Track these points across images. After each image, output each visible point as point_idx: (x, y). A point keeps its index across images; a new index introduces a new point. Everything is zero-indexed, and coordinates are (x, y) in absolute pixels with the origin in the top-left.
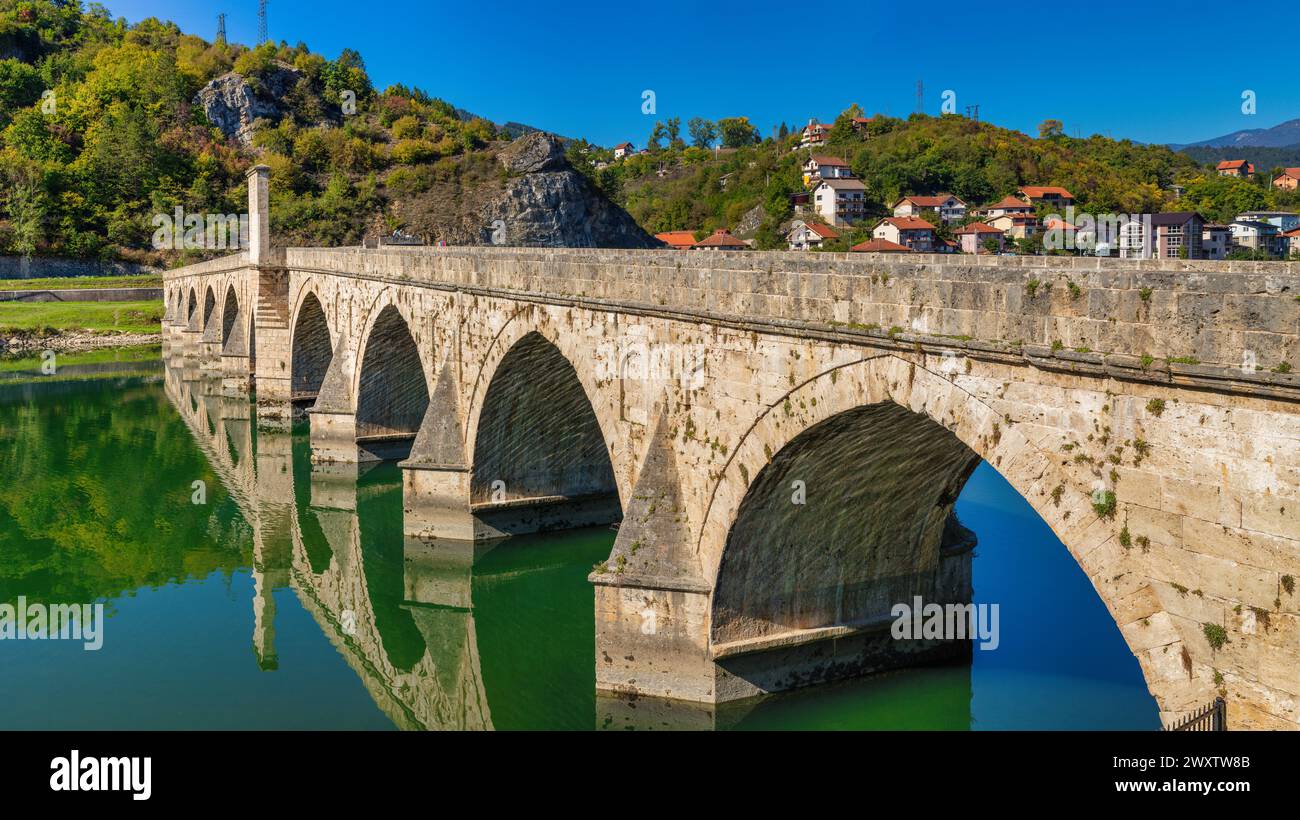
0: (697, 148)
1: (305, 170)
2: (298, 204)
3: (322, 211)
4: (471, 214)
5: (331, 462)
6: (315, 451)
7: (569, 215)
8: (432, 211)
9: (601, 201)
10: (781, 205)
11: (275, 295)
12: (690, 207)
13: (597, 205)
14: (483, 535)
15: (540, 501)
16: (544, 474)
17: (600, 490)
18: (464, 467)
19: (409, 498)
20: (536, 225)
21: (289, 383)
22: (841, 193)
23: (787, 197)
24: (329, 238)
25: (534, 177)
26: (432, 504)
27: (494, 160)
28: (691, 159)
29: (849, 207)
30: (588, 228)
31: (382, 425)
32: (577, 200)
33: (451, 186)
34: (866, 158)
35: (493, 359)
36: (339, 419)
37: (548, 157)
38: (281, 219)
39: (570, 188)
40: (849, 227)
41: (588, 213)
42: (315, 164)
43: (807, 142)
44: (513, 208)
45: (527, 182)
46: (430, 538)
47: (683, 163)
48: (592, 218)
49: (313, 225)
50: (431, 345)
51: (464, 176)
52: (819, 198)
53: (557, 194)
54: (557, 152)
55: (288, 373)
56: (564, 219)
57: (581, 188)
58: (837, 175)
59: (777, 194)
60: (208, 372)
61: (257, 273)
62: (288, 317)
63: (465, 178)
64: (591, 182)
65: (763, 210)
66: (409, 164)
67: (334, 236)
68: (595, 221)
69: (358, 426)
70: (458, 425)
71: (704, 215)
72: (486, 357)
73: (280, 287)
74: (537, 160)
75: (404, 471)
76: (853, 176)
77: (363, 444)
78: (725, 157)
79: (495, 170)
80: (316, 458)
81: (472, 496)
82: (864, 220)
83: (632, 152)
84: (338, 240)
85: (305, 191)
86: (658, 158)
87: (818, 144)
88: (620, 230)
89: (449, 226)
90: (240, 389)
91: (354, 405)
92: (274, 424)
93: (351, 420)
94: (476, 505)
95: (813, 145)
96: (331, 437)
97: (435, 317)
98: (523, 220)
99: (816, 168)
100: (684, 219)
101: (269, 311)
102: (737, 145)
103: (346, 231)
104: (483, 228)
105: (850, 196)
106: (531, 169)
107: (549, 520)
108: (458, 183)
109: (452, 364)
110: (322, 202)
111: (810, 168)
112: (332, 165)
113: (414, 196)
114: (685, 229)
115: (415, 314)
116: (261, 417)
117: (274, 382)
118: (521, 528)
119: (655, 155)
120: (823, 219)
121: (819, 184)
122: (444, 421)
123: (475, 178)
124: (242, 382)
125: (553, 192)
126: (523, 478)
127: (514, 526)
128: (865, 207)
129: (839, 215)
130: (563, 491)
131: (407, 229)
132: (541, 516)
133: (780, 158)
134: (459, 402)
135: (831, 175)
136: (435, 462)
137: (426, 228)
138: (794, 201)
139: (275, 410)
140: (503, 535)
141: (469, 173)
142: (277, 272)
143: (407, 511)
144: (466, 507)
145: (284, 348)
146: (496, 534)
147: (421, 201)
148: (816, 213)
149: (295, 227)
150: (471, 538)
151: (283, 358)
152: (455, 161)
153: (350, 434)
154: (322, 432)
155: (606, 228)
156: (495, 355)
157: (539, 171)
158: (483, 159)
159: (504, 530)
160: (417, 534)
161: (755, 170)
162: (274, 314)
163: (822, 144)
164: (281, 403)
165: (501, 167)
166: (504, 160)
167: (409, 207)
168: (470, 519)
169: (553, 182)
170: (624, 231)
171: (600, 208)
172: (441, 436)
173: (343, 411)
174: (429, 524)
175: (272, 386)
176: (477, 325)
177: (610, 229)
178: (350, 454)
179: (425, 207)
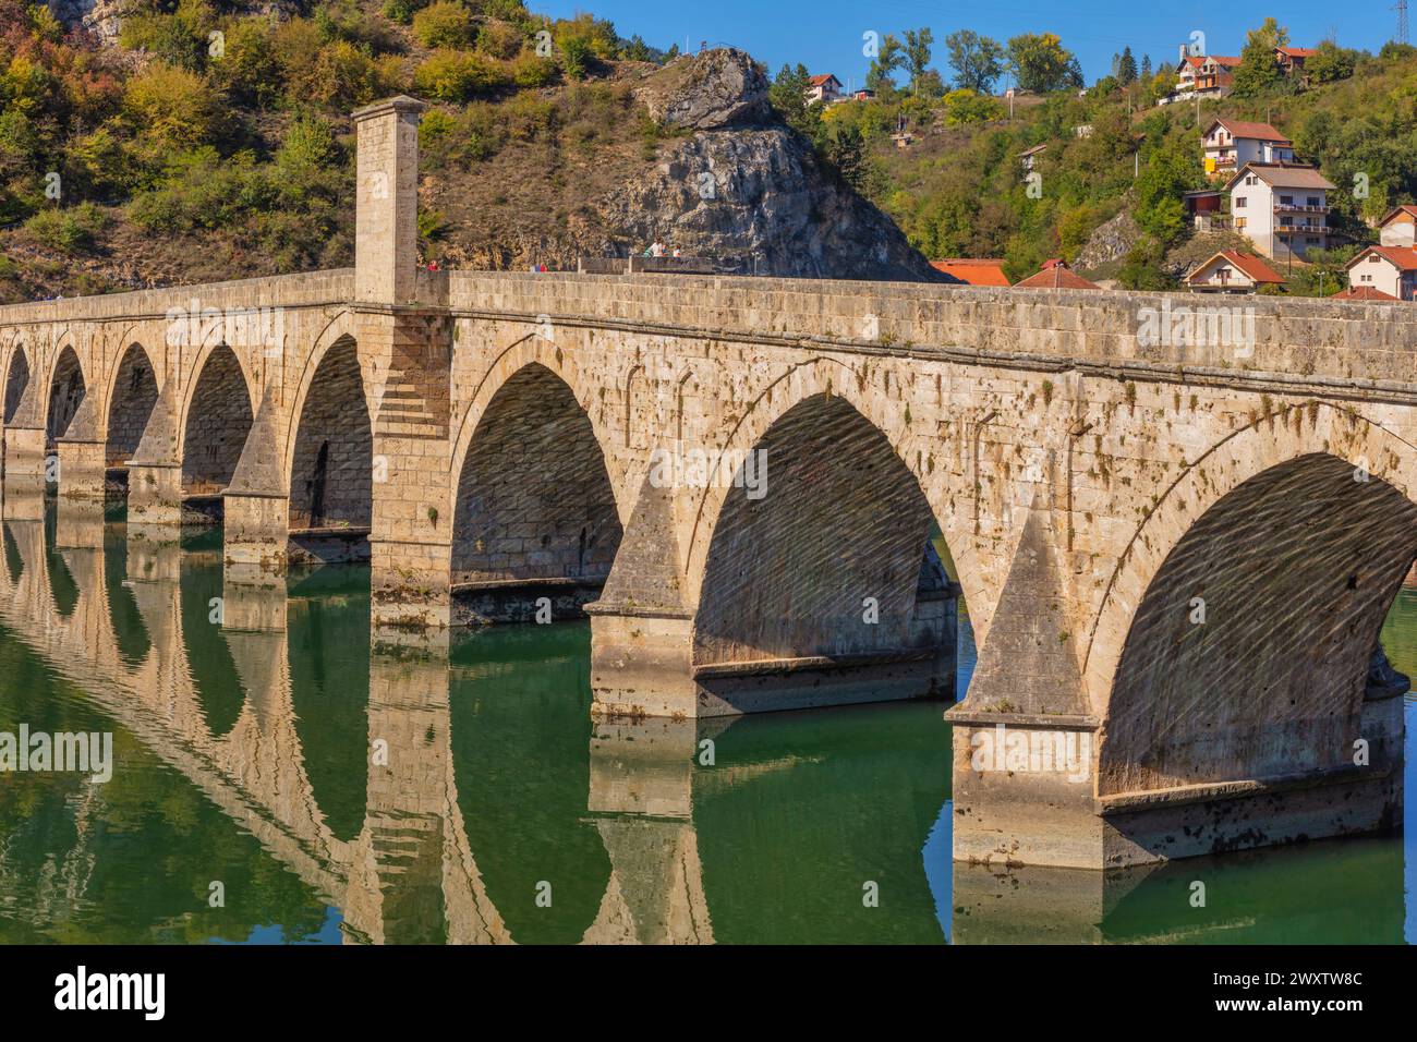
0: (970, 93)
1: (235, 105)
2: (222, 174)
3: (277, 192)
4: (584, 210)
5: (638, 717)
6: (601, 696)
7: (781, 220)
8: (503, 201)
9: (839, 193)
10: (1169, 213)
11: (424, 368)
12: (976, 211)
13: (831, 202)
14: (1118, 859)
15: (1219, 790)
16: (1221, 736)
17: (1316, 769)
18: (1087, 721)
19: (966, 784)
20: (717, 237)
21: (446, 553)
22: (1284, 195)
23: (1180, 198)
24: (292, 249)
25: (712, 139)
26: (1013, 795)
27: (628, 100)
28: (961, 115)
29: (1298, 221)
30: (815, 248)
31: (743, 640)
32: (796, 189)
33: (539, 151)
34: (1320, 128)
35: (1182, 506)
36: (656, 628)
37: (739, 99)
38: (188, 205)
39: (782, 165)
40: (1297, 263)
41: (816, 217)
42: (255, 93)
43: (1188, 89)
44: (670, 201)
45: (698, 150)
46: (1010, 865)
47: (945, 121)
48: (824, 228)
49: (258, 220)
50: (971, 478)
51: (568, 130)
52: (1241, 202)
53: (757, 175)
54: (757, 90)
55: (445, 531)
56: (772, 227)
57: (803, 165)
58: (1268, 159)
59: (1161, 193)
60: (145, 529)
61: (392, 321)
62: (448, 415)
63: (568, 134)
64: (819, 155)
65: (1132, 222)
66: (452, 100)
67: (302, 246)
68: (828, 233)
69: (698, 643)
70: (1065, 637)
71: (1004, 228)
72: (1158, 502)
73: (433, 353)
74: (716, 104)
75: (956, 729)
76: (1297, 162)
77: (708, 681)
78: (1023, 113)
79: (632, 122)
80: (604, 710)
81: (1102, 780)
82: (1328, 249)
83: (838, 95)
84: (311, 255)
85: (235, 149)
86: (895, 108)
87: (1210, 95)
88: (877, 255)
89: (538, 231)
90: (265, 565)
91: (692, 598)
92: (412, 640)
93: (684, 631)
94: (1110, 798)
95: (1201, 96)
96: (638, 666)
97: (985, 421)
98: (690, 225)
99: (1228, 142)
100: (963, 236)
101: (409, 402)
102: (1039, 90)
103: (328, 235)
104: (611, 240)
105: (1301, 201)
106: (704, 123)
107: (1229, 830)
108: (556, 144)
109: (1046, 517)
110: (274, 173)
111: (1216, 143)
112: (291, 97)
113: (466, 169)
114: (967, 256)
115: (913, 414)
116: (380, 624)
117: (411, 551)
118: (1185, 846)
119: (887, 102)
120: (1250, 243)
121: (1242, 175)
122: (1035, 629)
123: (591, 136)
124: (270, 550)
125: (749, 171)
126: (1187, 744)
127: (1171, 840)
128: (1327, 224)
129: (1282, 238)
130: (1253, 771)
131: (453, 237)
132: (1217, 822)
133: (1138, 119)
134: (1065, 591)
135: (1257, 159)
136: (1022, 711)
137: (492, 237)
138: (1193, 207)
139: (412, 610)
140: (1154, 859)
141: (577, 125)
142: (430, 319)
143: (961, 812)
144: (1090, 804)
145: (437, 478)
146: (1143, 856)
147: (481, 178)
148: (1236, 231)
149: (218, 224)
150: (1099, 865)
151: (432, 497)
152: (545, 99)
153: (680, 657)
154: (618, 654)
155: (850, 247)
156: (1191, 500)
157: (722, 127)
158: (605, 97)
159: (1154, 849)
160: (981, 857)
161: (1094, 141)
162: (420, 409)
163: (1218, 96)
164: (427, 595)
165: (643, 116)
166: (650, 101)
167: (455, 191)
168: (1098, 826)
169: (749, 151)
170: (883, 256)
171: (839, 208)
172: (1031, 660)
173: (667, 611)
174: (1008, 838)
175: (407, 558)
176: (1129, 439)
177: (857, 250)
178: (683, 700)
179: (490, 191)
